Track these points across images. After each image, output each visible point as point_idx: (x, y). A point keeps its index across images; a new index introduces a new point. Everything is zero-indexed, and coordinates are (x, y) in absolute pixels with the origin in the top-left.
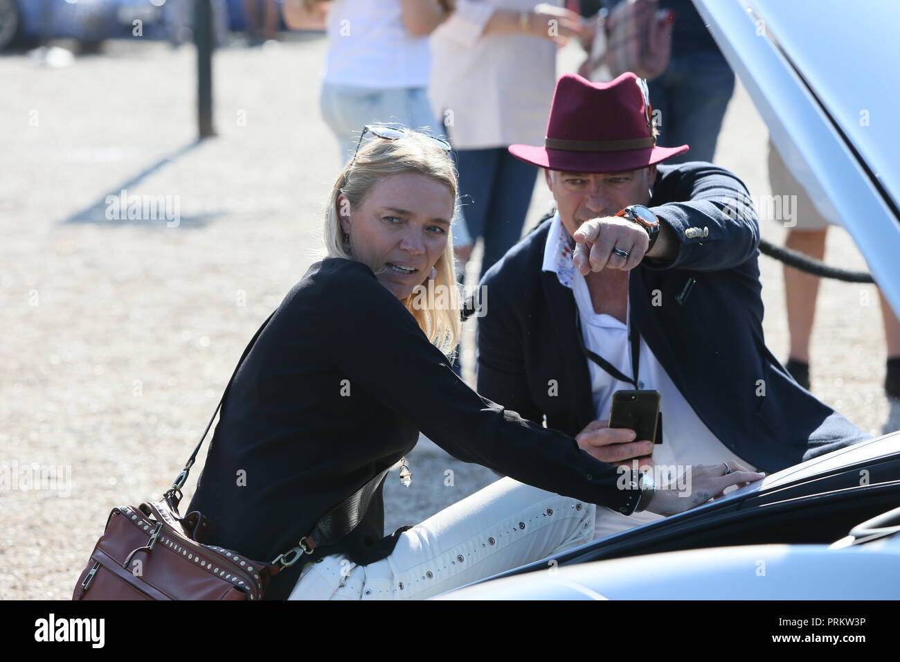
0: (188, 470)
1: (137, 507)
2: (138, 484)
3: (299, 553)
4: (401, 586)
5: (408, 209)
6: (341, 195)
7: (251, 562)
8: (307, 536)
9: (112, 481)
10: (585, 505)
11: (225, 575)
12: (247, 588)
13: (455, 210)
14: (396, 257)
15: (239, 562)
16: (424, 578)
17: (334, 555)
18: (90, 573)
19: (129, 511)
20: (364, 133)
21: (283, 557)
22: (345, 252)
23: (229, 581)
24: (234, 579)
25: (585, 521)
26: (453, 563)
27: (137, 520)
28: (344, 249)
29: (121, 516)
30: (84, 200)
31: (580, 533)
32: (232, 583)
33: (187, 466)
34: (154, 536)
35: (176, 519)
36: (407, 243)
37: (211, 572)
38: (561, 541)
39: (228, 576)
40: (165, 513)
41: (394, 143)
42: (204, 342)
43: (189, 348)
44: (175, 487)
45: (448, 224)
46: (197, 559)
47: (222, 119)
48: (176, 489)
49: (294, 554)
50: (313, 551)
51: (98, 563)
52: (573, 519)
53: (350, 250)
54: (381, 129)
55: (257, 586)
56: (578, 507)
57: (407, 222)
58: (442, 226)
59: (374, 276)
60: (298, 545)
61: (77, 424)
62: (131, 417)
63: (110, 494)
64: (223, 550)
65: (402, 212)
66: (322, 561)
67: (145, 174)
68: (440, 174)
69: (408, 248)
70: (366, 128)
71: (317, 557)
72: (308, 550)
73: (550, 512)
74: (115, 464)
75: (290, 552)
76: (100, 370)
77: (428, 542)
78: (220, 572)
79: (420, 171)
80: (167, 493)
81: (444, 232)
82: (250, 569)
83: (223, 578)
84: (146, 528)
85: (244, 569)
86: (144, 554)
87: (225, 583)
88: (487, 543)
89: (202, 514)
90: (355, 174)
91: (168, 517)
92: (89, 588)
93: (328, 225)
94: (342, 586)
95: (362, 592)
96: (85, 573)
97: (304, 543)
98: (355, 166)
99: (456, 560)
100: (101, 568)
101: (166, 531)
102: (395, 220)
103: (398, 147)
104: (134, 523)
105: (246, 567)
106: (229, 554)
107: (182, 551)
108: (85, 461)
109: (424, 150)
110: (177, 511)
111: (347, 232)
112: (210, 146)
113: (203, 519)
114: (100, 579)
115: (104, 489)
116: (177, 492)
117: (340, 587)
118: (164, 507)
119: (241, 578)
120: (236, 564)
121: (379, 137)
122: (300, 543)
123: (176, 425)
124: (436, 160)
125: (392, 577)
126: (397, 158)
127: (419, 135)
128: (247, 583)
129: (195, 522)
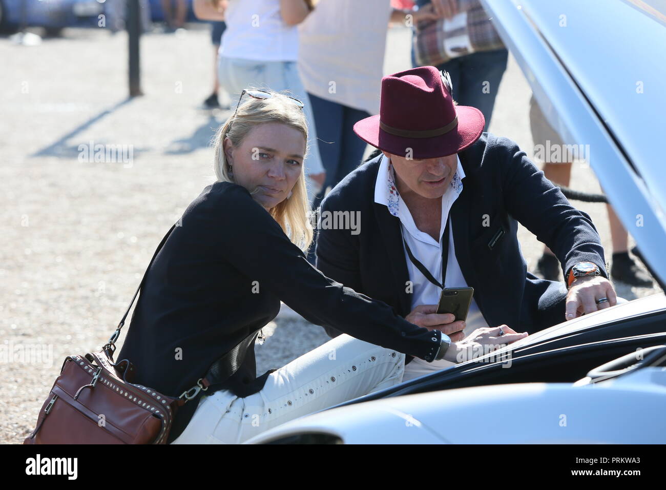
0: (119, 330)
1: (84, 356)
2: (86, 340)
3: (198, 390)
4: (270, 411)
5: (274, 148)
6: (226, 138)
7: (165, 397)
8: (203, 378)
9: (69, 337)
10: (398, 353)
11: (146, 406)
12: (162, 415)
13: (307, 149)
14: (266, 182)
15: (156, 396)
16: (286, 405)
17: (222, 391)
18: (51, 402)
19: (79, 359)
20: (243, 94)
21: (187, 394)
22: (229, 178)
23: (149, 410)
24: (153, 409)
25: (398, 365)
26: (306, 395)
27: (84, 366)
28: (228, 176)
29: (73, 362)
30: (49, 139)
31: (395, 373)
32: (151, 412)
33: (118, 327)
34: (96, 377)
35: (111, 365)
36: (273, 172)
37: (136, 403)
38: (382, 379)
39: (148, 407)
40: (103, 360)
41: (264, 101)
42: (133, 240)
43: (123, 243)
44: (111, 342)
45: (302, 158)
46: (126, 394)
47: (146, 84)
48: (111, 344)
49: (194, 391)
50: (207, 388)
51: (56, 396)
52: (390, 363)
53: (233, 177)
54: (255, 92)
55: (169, 414)
56: (393, 355)
57: (273, 157)
58: (298, 160)
59: (250, 195)
60: (197, 385)
61: (44, 297)
62: (82, 292)
63: (66, 346)
64: (144, 388)
65: (269, 150)
66: (214, 394)
67: (92, 121)
68: (296, 123)
69: (274, 175)
70: (244, 91)
71: (210, 392)
72: (204, 387)
73: (373, 358)
74: (70, 325)
75: (191, 390)
76: (59, 259)
77: (288, 380)
78: (142, 403)
79: (282, 121)
80: (105, 346)
81: (299, 164)
82: (164, 402)
83: (144, 408)
84: (90, 371)
85: (159, 402)
86: (89, 390)
87: (146, 411)
88: (330, 381)
89: (130, 361)
90: (237, 123)
91: (106, 364)
92: (50, 413)
93: (218, 159)
94: (228, 412)
95: (242, 416)
96: (47, 402)
97: (201, 382)
98: (236, 117)
99: (308, 393)
100: (59, 399)
101: (105, 374)
102: (264, 156)
103: (266, 104)
104: (82, 367)
105: (161, 400)
106: (149, 391)
107: (116, 388)
108: (49, 323)
109: (285, 106)
110: (112, 359)
111: (231, 164)
112: (138, 102)
113: (131, 366)
114: (57, 407)
115: (63, 343)
116: (112, 346)
117: (227, 412)
118: (103, 356)
119: (157, 408)
120: (154, 398)
121: (253, 97)
122: (198, 383)
123: (113, 298)
124: (293, 113)
125: (263, 405)
126: (267, 112)
127: (282, 96)
128: (162, 412)
129: (125, 367)
